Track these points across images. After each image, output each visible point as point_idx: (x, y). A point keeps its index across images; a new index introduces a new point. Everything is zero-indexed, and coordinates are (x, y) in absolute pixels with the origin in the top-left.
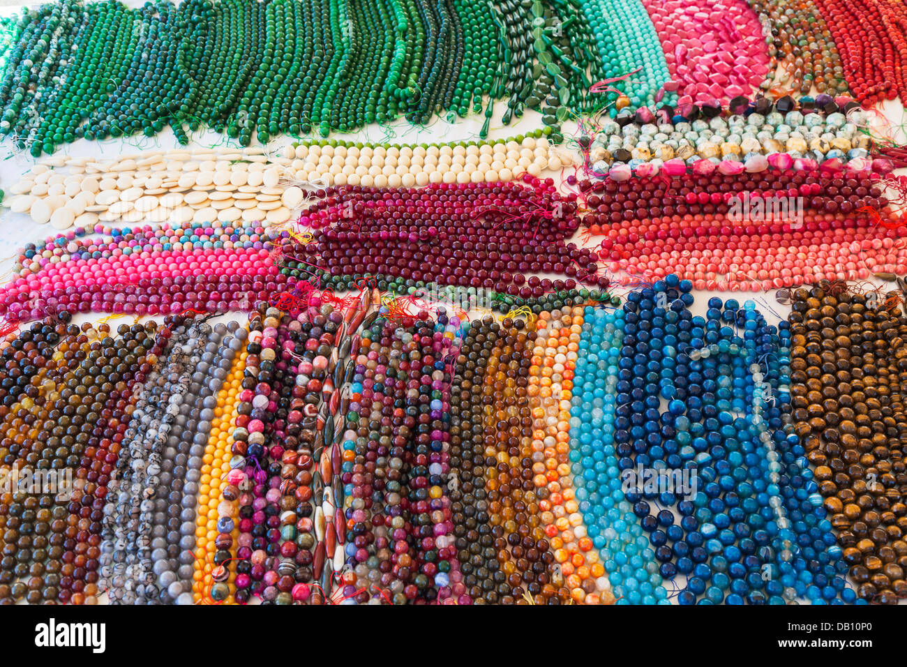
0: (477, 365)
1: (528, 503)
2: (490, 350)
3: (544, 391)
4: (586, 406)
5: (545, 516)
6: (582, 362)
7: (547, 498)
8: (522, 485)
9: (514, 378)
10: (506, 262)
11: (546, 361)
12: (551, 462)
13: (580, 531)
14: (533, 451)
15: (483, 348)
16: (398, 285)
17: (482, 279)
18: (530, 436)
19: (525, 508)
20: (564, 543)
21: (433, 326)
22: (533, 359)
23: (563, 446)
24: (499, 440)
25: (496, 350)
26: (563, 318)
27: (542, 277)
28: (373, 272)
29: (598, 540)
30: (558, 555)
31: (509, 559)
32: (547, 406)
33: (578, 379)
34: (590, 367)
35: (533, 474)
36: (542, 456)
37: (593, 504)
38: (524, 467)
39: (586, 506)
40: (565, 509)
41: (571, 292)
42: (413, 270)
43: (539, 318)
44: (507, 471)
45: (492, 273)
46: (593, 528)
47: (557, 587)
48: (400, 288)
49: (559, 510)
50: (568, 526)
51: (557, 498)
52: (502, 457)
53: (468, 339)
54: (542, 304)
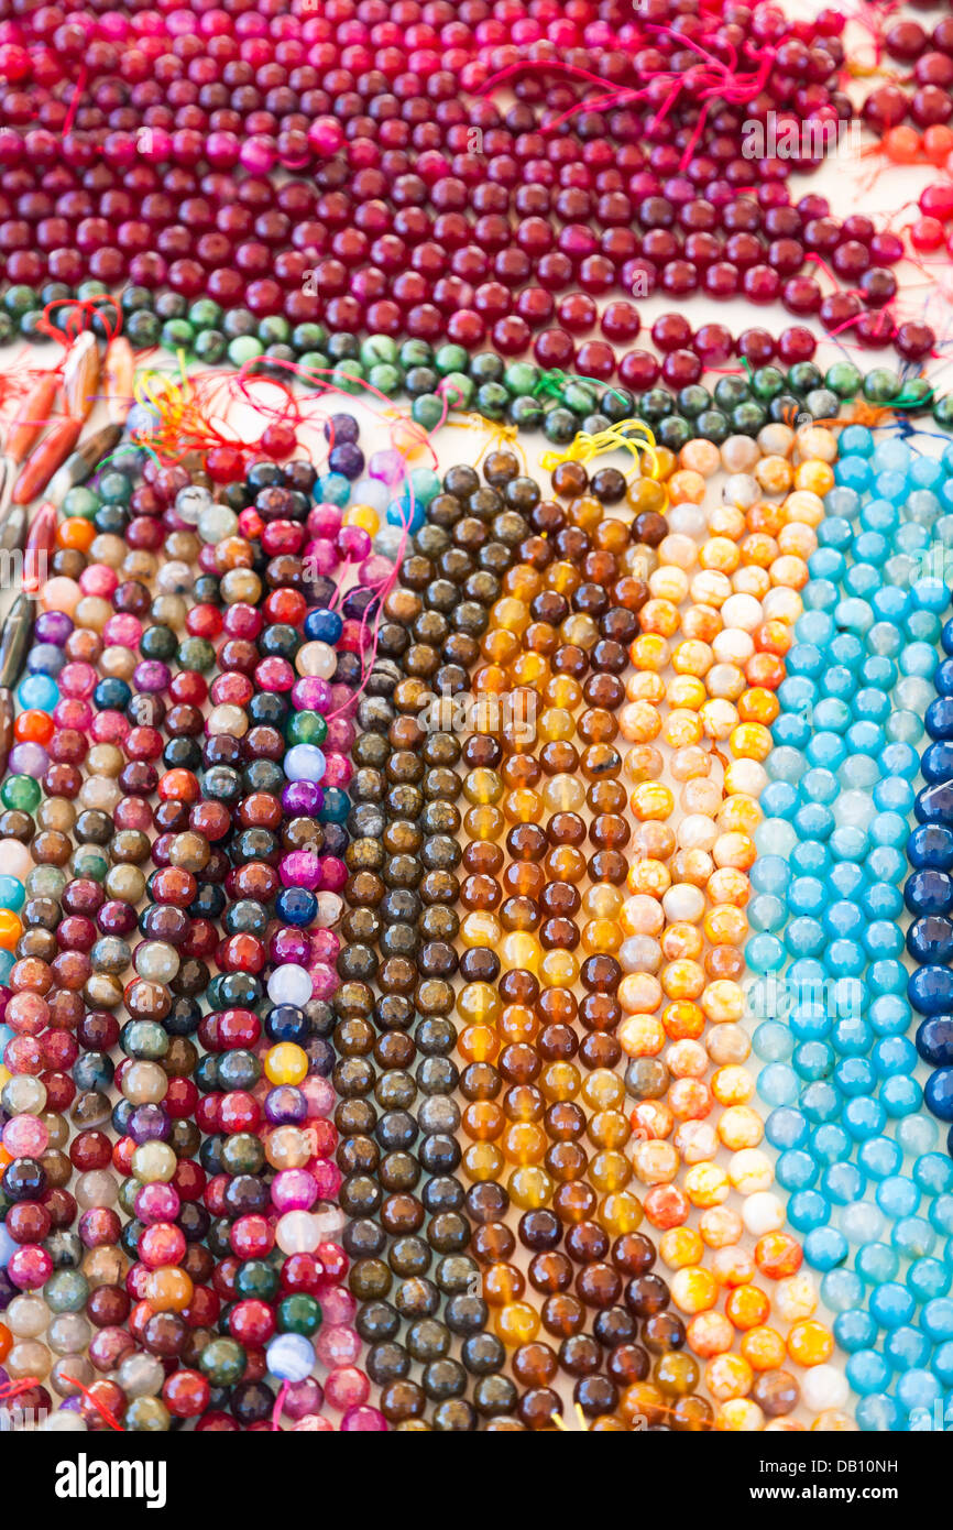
0: (452, 627)
1: (597, 1109)
2: (500, 573)
3: (679, 724)
4: (817, 782)
5: (648, 1156)
6: (816, 626)
7: (660, 1095)
8: (577, 1047)
9: (578, 675)
10: (576, 256)
11: (691, 620)
12: (683, 974)
13: (764, 1210)
14: (623, 933)
15: (477, 566)
16: (198, 328)
17: (491, 316)
18: (619, 879)
19: (585, 1125)
20: (707, 1245)
21: (310, 484)
22: (648, 613)
23: (725, 920)
24: (514, 892)
25: (521, 578)
26: (763, 468)
27: (700, 314)
28: (112, 280)
29: (822, 1242)
30: (684, 1288)
31: (518, 1296)
32: (684, 778)
33: (797, 689)
34: (845, 646)
35: (621, 1012)
36: (650, 952)
37: (811, 1116)
38: (592, 988)
39: (788, 1126)
40: (719, 1134)
41: (798, 373)
42: (250, 274)
43: (679, 466)
44: (533, 1000)
45: (526, 297)
46: (807, 1204)
47: (671, 1394)
48: (203, 341)
49: (697, 1137)
50: (722, 1193)
51: (692, 1097)
52: (518, 951)
53: (429, 535)
54: (691, 415)
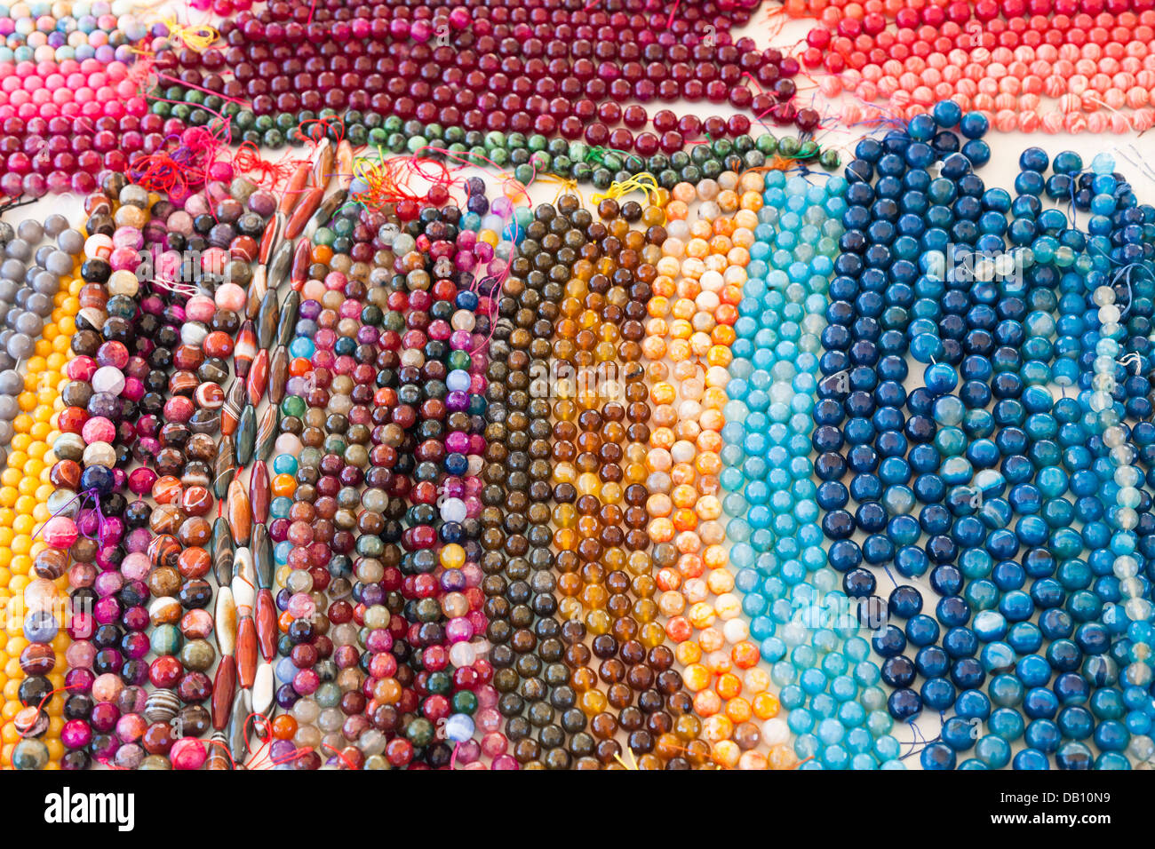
0: (543, 298)
1: (636, 574)
2: (570, 265)
3: (677, 348)
4: (760, 377)
5: (668, 601)
6: (755, 287)
7: (673, 564)
8: (623, 539)
9: (617, 322)
10: (608, 80)
11: (682, 287)
12: (684, 493)
13: (736, 629)
14: (648, 471)
15: (556, 261)
16: (389, 133)
17: (559, 117)
18: (645, 440)
19: (629, 584)
20: (704, 651)
21: (457, 219)
22: (657, 284)
23: (708, 461)
24: (584, 450)
25: (581, 267)
26: (721, 197)
27: (681, 110)
28: (339, 107)
29: (771, 646)
30: (690, 676)
31: (593, 686)
32: (681, 379)
33: (745, 324)
34: (772, 298)
35: (648, 517)
36: (665, 481)
37: (762, 573)
38: (631, 504)
39: (749, 579)
40: (708, 586)
41: (740, 141)
42: (418, 100)
43: (672, 199)
44: (596, 512)
45: (579, 106)
46: (761, 624)
47: (685, 739)
48: (392, 140)
49: (695, 588)
50: (711, 620)
51: (691, 565)
52: (587, 484)
53: (528, 245)
54: (678, 169)
